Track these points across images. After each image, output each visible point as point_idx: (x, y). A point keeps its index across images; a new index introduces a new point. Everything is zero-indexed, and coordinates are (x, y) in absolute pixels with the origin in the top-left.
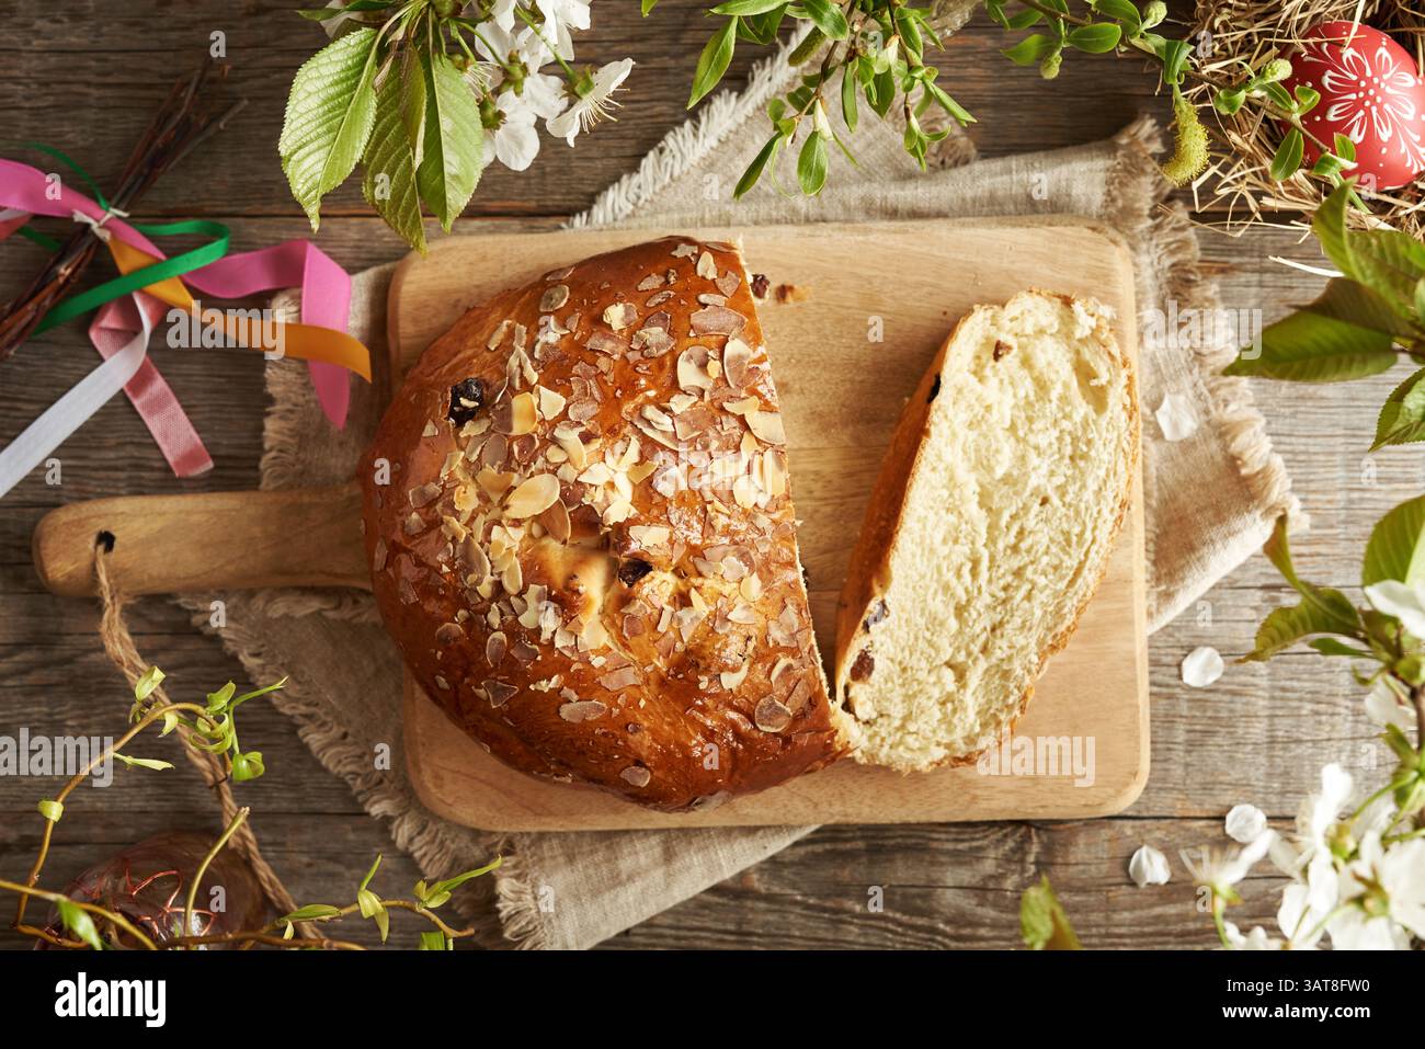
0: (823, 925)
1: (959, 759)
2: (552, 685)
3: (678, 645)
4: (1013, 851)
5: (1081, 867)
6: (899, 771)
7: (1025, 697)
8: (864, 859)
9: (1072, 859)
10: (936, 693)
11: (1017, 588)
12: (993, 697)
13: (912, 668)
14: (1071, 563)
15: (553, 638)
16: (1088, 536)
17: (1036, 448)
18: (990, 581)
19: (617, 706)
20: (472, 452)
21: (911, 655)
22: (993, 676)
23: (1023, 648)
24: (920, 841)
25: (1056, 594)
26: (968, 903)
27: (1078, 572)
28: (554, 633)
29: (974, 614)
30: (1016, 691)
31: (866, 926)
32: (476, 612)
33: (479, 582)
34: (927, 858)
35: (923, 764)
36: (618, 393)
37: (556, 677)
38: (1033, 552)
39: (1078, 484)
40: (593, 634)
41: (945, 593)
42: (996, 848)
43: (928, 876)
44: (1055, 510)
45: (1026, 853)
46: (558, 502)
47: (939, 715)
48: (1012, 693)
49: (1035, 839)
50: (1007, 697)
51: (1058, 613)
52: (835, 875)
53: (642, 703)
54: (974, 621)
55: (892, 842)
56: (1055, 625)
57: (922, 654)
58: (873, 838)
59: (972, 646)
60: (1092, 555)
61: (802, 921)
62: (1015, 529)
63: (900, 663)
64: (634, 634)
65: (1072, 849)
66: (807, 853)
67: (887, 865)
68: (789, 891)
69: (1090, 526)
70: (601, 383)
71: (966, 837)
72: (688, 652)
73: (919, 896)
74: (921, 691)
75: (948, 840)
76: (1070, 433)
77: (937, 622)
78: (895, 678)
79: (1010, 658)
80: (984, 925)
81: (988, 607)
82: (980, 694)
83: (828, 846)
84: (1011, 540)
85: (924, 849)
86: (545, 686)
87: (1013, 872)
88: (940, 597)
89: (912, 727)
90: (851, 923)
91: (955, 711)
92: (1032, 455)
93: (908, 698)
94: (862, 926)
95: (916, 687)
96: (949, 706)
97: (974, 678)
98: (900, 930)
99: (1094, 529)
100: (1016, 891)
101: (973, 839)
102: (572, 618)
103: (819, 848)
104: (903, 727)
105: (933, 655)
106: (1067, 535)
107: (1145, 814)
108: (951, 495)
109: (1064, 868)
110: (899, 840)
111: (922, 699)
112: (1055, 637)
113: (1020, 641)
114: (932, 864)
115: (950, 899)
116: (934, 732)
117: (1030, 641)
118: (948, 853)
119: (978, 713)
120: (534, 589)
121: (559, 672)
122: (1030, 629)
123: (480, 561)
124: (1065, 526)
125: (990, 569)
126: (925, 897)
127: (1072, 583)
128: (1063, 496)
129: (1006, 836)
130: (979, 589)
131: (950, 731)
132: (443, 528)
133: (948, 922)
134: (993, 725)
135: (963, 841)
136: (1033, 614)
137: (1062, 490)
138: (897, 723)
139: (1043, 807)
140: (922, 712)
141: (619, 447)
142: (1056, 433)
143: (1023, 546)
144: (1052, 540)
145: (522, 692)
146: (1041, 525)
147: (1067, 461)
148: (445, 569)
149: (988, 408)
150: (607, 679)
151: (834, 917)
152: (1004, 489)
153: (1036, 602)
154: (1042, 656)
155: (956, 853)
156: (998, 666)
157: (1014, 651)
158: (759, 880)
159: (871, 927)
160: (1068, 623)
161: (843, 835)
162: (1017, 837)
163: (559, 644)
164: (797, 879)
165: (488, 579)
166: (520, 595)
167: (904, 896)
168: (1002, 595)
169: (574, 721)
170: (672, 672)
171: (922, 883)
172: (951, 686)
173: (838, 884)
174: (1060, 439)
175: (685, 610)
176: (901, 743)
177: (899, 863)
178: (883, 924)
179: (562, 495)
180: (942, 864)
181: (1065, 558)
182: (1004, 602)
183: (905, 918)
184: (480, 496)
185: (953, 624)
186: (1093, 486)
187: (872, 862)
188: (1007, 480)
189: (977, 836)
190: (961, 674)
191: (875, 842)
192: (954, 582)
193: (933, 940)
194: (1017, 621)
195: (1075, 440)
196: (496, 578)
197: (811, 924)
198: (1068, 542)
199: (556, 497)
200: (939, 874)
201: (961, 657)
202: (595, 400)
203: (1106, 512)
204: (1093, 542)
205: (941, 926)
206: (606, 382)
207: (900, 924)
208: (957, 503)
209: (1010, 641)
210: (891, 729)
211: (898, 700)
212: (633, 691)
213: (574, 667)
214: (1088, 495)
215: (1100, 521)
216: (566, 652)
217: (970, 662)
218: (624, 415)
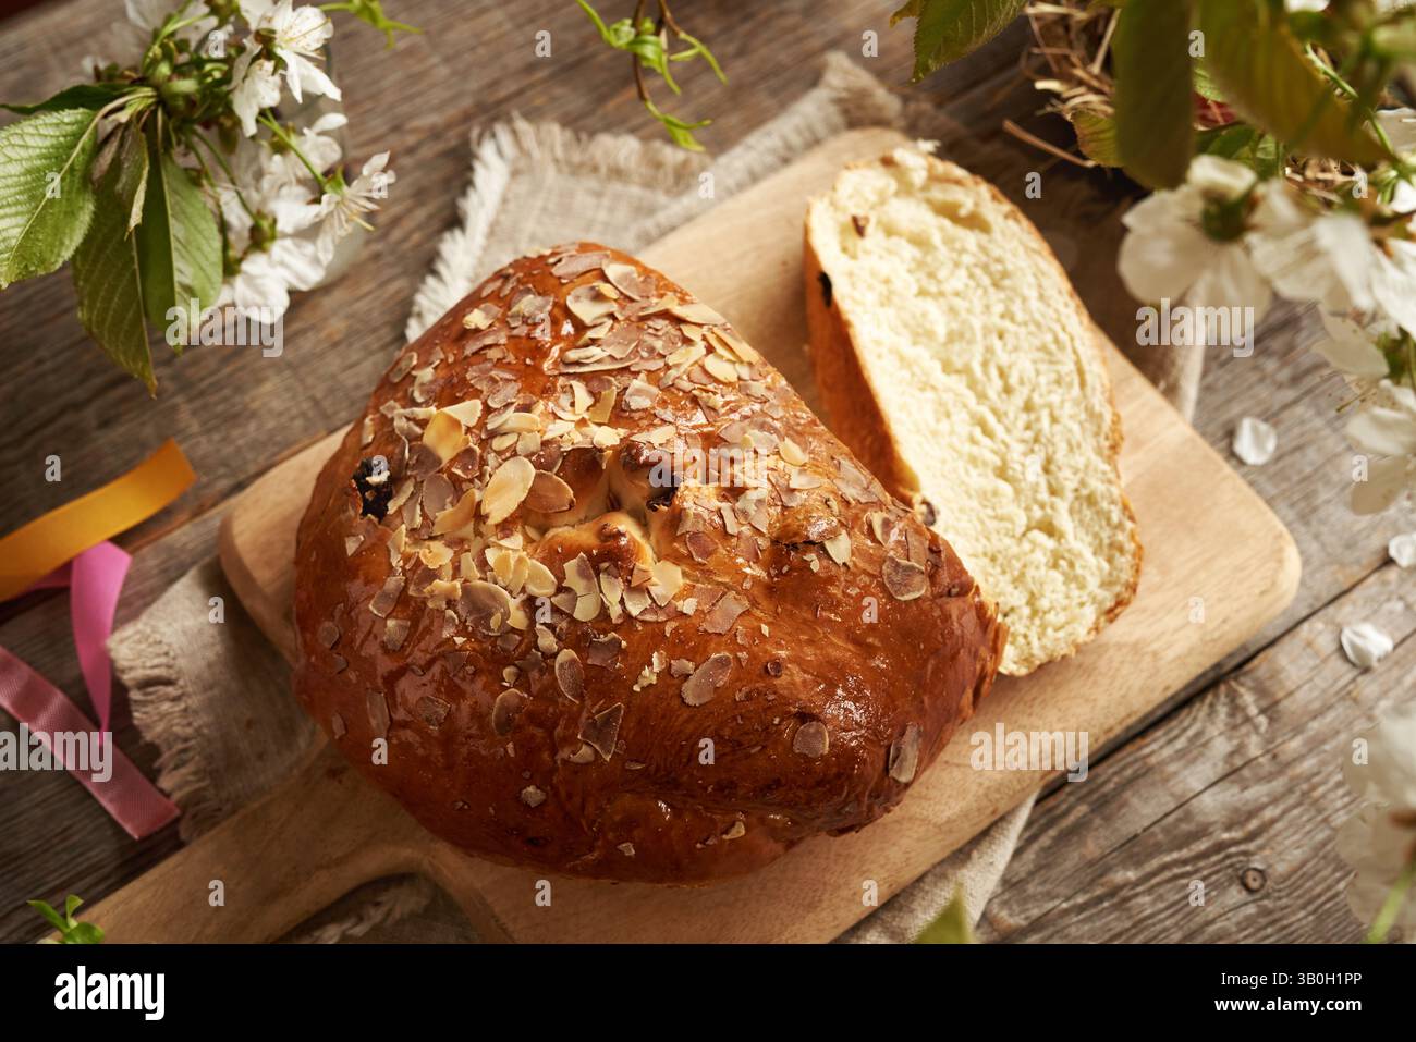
0: (1112, 916)
1: (1111, 611)
2: (657, 667)
3: (761, 541)
4: (1232, 715)
5: (1306, 687)
6: (1064, 657)
7: (1125, 508)
8: (1098, 821)
9: (1291, 686)
10: (1040, 557)
11: (1038, 420)
12: (1097, 528)
13: (999, 552)
14: (1068, 367)
15: (624, 609)
16: (1063, 336)
17: (957, 294)
18: (1008, 431)
19: (742, 648)
20: (412, 519)
21: (988, 539)
22: (1080, 511)
23: (1087, 467)
24: (1136, 766)
25: (1076, 403)
26: (1229, 795)
27: (1081, 372)
28: (622, 601)
29: (1018, 467)
30: (1113, 507)
31: (1153, 887)
32: (523, 656)
33: (506, 615)
34: (1157, 777)
35: (1082, 633)
36: (528, 361)
37: (655, 655)
38: (1025, 380)
39: (1018, 301)
40: (666, 580)
41: (976, 466)
42: (1213, 723)
43: (1172, 795)
44: (1016, 335)
45: (1244, 709)
46: (538, 476)
47: (1060, 578)
48: (1110, 512)
49: (1242, 690)
50: (1108, 520)
51: (1094, 416)
52: (1082, 857)
53: (765, 630)
54: (1023, 473)
55: (1111, 786)
56: (1099, 427)
57: (998, 532)
58: (1091, 792)
59: (1039, 497)
60: (1081, 350)
61: (1086, 927)
62: (994, 373)
63: (985, 554)
64: (707, 554)
65: (1282, 676)
66: (1037, 854)
67: (1124, 811)
68: (1050, 905)
69: (1058, 328)
70: (508, 366)
71: (1176, 732)
72: (775, 542)
73: (1180, 820)
74: (1025, 566)
75: (1162, 747)
76: (976, 265)
77: (989, 495)
78: (990, 570)
79: (1083, 483)
80: (1262, 808)
81: (1025, 454)
82: (1081, 533)
83: (1052, 832)
84: (998, 383)
85: (1150, 770)
86: (649, 675)
87: (1248, 735)
88: (974, 472)
89: (1044, 604)
90: (1136, 895)
91: (1071, 565)
92: (958, 302)
93: (1018, 581)
94: (1150, 891)
95: (1017, 565)
96: (1063, 563)
97: (1065, 522)
98: (1188, 868)
99: (1064, 329)
100: (1268, 752)
101: (1185, 730)
102: (631, 572)
103: (1045, 841)
104: (1035, 613)
105: (1009, 526)
106: (1043, 348)
107: (1317, 605)
108: (913, 374)
109: (1290, 699)
110: (1116, 779)
111: (1031, 572)
112: (1107, 438)
113: (1079, 460)
114: (1166, 780)
115: (1212, 805)
116: (1067, 597)
117: (1088, 455)
118: (1172, 759)
119: (1095, 554)
120: (571, 566)
121: (656, 648)
122: (1079, 446)
123: (493, 596)
124: (1037, 342)
125: (999, 421)
126: (1188, 817)
127: (1083, 384)
128: (1012, 319)
129: (1212, 705)
130: (1004, 442)
131: (1082, 587)
132: (430, 605)
133: (1228, 828)
134: (1117, 554)
135: (1176, 738)
136: (1070, 431)
137: (1007, 315)
138: (1026, 611)
139: (1224, 621)
140: (1041, 584)
141: (565, 400)
142: (962, 273)
143: (1013, 380)
144: (1034, 362)
145: (628, 705)
146: (1014, 356)
147: (992, 290)
148: (459, 640)
149: (887, 281)
150: (711, 622)
151: (1115, 900)
152: (957, 347)
153: (1065, 420)
154: (1110, 460)
155: (1181, 754)
156: (1077, 498)
157: (1080, 475)
158: (1011, 915)
159: (1159, 884)
160: (1108, 418)
161: (1058, 812)
162: (1223, 698)
163: (635, 610)
164: (1048, 887)
165: (513, 604)
166: (560, 589)
167: (1166, 831)
168: (1029, 435)
169: (705, 699)
170: (773, 572)
171: (1172, 806)
172: (1050, 543)
173: (1091, 864)
174: (971, 276)
175: (742, 498)
176: (1044, 627)
177: (1135, 801)
178: (1167, 874)
179: (537, 466)
180: (1175, 774)
181: (1059, 367)
182: (1036, 440)
183: (1185, 853)
184: (449, 545)
185: (1005, 488)
186: (1032, 294)
187: (1107, 819)
188: (952, 337)
189: (1186, 724)
190: (1050, 529)
191: (1095, 796)
192: (975, 450)
193: (1229, 856)
194: (1062, 447)
195: (986, 268)
196: (522, 597)
197: (1098, 924)
198: (1049, 353)
199: (533, 471)
200: (1181, 786)
201: (1037, 513)
202: (508, 381)
203: (1062, 309)
204: (1072, 339)
205: (1226, 836)
206: (509, 363)
207: (1185, 862)
208: (924, 379)
209: (1071, 467)
210: (1025, 621)
211: (1010, 588)
212: (748, 620)
213: (668, 630)
214: (1035, 304)
215: (1063, 319)
216: (648, 617)
217: (1049, 511)
218: (549, 373)
